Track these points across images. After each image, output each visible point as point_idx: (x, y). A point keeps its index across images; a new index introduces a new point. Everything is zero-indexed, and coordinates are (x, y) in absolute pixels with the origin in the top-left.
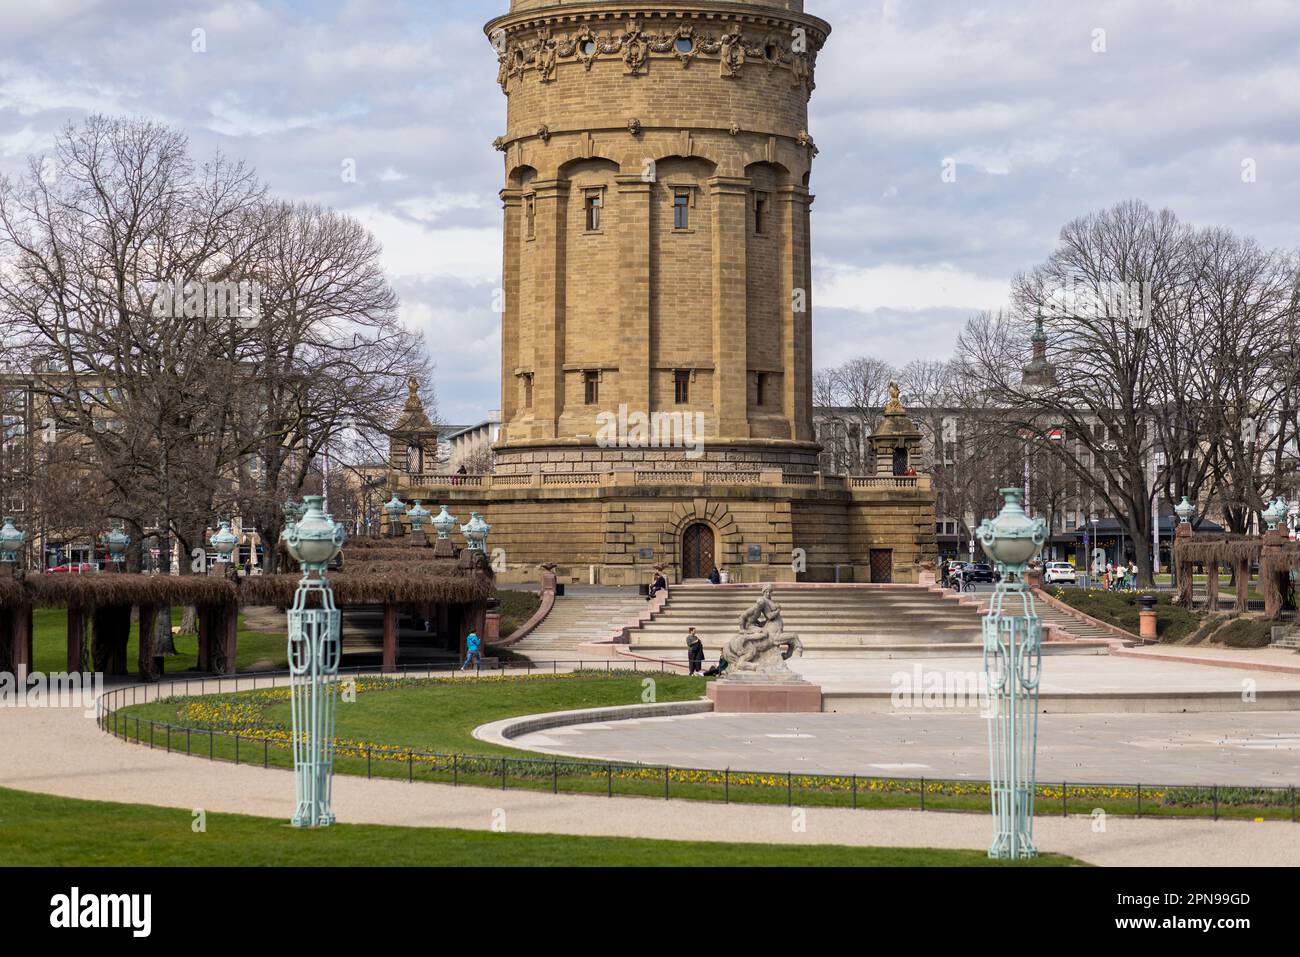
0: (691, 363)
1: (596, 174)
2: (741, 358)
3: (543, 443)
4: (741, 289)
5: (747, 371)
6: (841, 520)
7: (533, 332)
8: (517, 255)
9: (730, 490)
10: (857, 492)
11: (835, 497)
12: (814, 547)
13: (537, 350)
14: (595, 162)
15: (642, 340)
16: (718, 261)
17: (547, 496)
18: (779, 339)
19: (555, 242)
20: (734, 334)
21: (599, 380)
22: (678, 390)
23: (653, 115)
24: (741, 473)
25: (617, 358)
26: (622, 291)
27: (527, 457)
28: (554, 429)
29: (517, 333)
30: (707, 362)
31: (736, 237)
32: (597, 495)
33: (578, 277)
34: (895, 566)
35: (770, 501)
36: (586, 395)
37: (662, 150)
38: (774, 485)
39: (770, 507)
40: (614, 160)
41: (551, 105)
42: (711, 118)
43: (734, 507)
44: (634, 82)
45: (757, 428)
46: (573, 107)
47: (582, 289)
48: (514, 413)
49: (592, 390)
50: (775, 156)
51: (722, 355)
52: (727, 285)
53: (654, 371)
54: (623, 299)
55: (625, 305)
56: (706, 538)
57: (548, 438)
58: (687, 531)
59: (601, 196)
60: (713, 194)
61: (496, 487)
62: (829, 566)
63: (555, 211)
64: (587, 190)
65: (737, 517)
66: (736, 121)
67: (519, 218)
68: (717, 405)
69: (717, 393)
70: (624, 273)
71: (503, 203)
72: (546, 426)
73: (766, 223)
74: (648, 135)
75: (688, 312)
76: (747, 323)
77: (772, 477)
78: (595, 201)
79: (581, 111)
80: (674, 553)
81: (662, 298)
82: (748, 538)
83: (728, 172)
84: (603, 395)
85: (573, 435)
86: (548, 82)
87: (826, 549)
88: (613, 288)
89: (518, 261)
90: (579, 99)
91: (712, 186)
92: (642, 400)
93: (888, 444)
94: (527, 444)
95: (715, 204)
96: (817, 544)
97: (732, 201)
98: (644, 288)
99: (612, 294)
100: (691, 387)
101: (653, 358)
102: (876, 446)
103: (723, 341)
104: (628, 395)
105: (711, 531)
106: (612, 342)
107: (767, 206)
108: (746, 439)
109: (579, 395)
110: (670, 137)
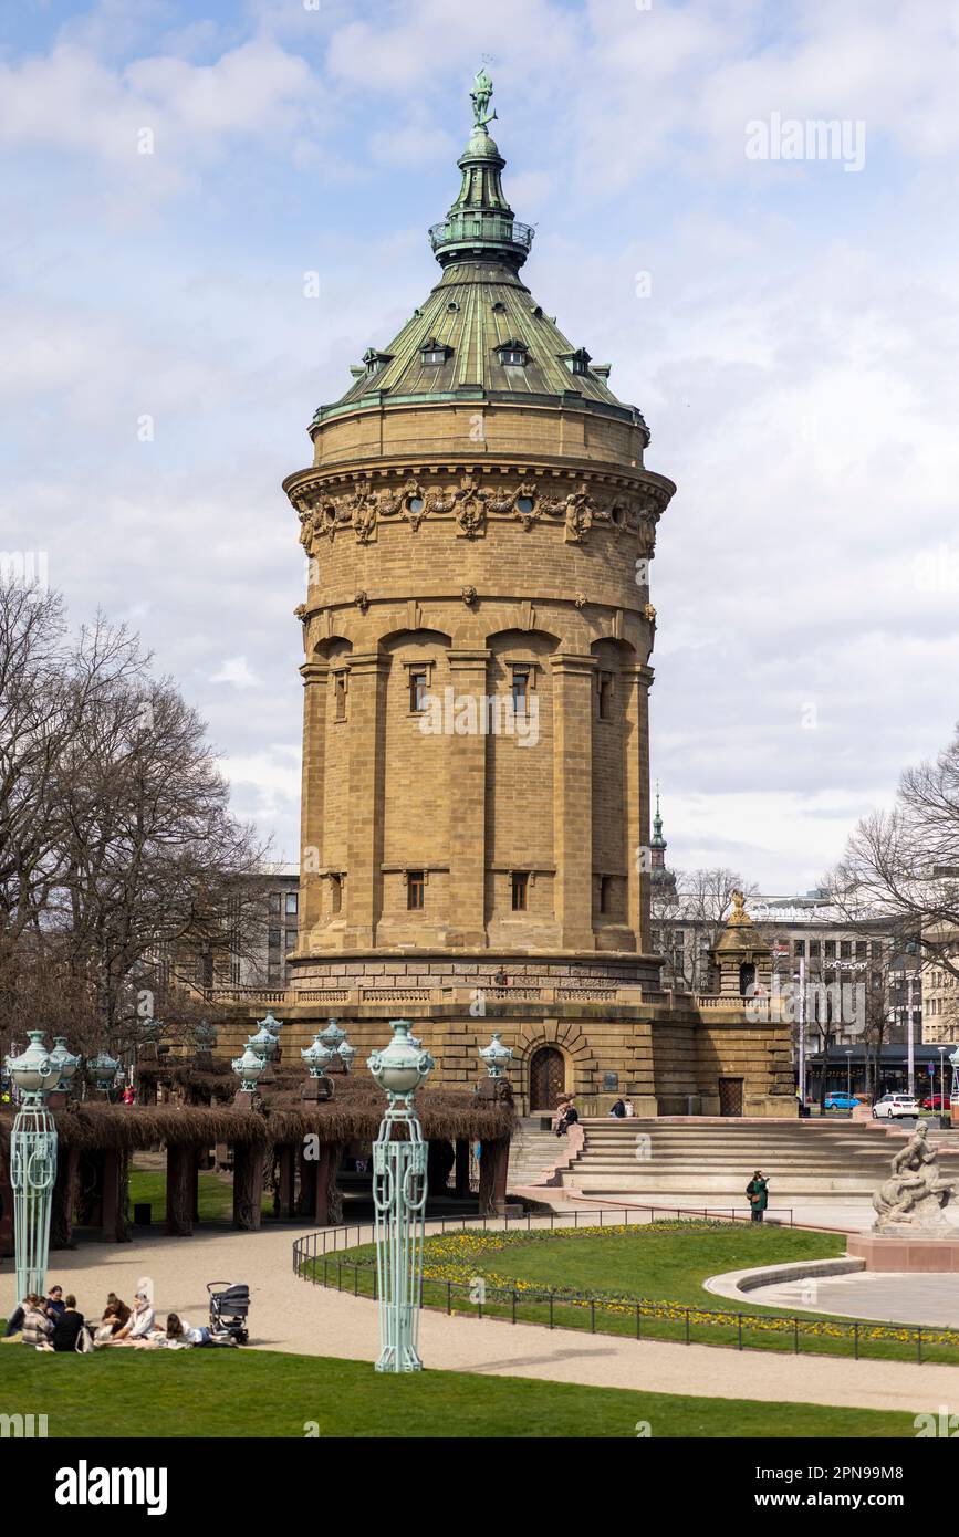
0: (531, 864)
1: (422, 648)
2: (586, 859)
3: (360, 954)
4: (586, 782)
5: (593, 874)
6: (690, 1045)
7: (346, 827)
8: (322, 738)
9: (584, 1009)
10: (705, 1013)
11: (686, 1019)
12: (666, 1075)
13: (350, 848)
14: (423, 635)
15: (478, 837)
16: (561, 749)
17: (368, 1014)
18: (623, 839)
19: (374, 725)
20: (580, 832)
21: (425, 882)
22: (515, 896)
23: (490, 583)
24: (586, 990)
25: (447, 857)
26: (454, 781)
27: (338, 969)
28: (371, 937)
29: (321, 828)
30: (546, 863)
31: (581, 722)
32: (427, 1013)
33: (399, 765)
34: (747, 1097)
35: (629, 1023)
36: (409, 900)
37: (500, 622)
38: (632, 1004)
39: (627, 1029)
40: (446, 633)
41: (368, 569)
42: (555, 587)
43: (588, 1028)
44: (469, 545)
45: (603, 938)
46: (398, 572)
47: (404, 778)
48: (317, 919)
49: (415, 893)
50: (622, 632)
51: (566, 855)
52: (571, 776)
53: (489, 872)
54: (455, 791)
55: (457, 797)
56: (555, 1064)
57: (364, 948)
58: (534, 1057)
59: (428, 673)
60: (555, 674)
61: (303, 1004)
62: (679, 1097)
63: (375, 690)
64: (411, 666)
65: (591, 1040)
66: (582, 591)
67: (325, 696)
68: (560, 913)
69: (559, 899)
70: (457, 761)
71: (303, 680)
72: (362, 935)
73: (612, 707)
74: (484, 605)
75: (527, 807)
76: (593, 819)
77: (629, 995)
78: (418, 678)
79: (406, 577)
80: (522, 1081)
81: (498, 789)
82: (604, 1064)
83: (573, 648)
84: (429, 899)
85: (395, 945)
86: (367, 543)
87: (677, 1077)
88: (442, 777)
89: (322, 746)
90: (404, 563)
91: (554, 664)
92: (477, 905)
93: (734, 959)
94: (340, 955)
95: (558, 684)
96: (669, 1072)
97: (577, 681)
98: (480, 778)
99: (441, 785)
100: (528, 891)
101: (489, 858)
102: (719, 960)
103: (567, 840)
104: (459, 899)
105: (561, 1057)
106: (440, 839)
107: (612, 687)
108: (592, 952)
109: (401, 899)
110: (509, 608)
